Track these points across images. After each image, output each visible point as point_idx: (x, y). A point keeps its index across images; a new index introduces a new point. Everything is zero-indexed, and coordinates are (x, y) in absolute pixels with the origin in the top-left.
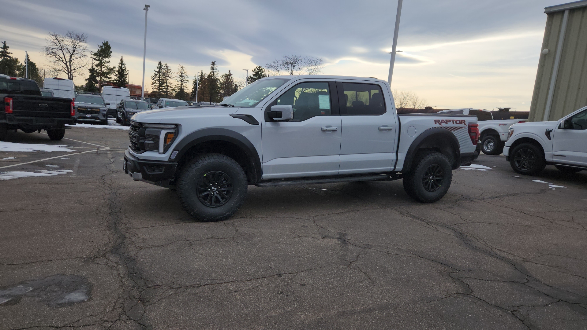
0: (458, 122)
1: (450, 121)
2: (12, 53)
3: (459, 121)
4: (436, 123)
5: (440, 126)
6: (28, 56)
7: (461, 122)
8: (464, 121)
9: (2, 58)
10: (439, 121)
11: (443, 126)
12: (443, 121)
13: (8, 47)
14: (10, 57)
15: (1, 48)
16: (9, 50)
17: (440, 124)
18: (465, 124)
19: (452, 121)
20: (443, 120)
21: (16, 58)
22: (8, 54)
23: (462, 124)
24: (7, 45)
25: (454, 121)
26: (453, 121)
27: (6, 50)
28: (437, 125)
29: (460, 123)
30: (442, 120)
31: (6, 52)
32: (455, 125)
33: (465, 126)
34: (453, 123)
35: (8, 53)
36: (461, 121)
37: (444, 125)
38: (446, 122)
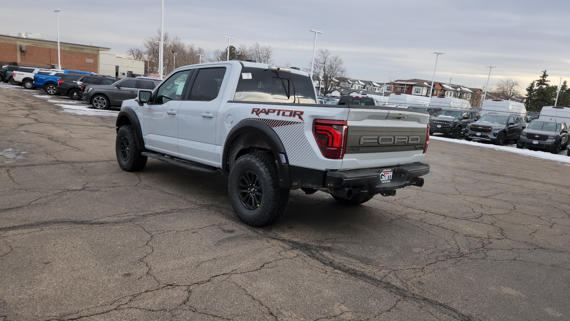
0: (288, 113)
1: (274, 111)
2: (549, 81)
3: (291, 112)
4: (252, 113)
5: (257, 117)
6: (565, 83)
7: (293, 114)
8: (302, 113)
9: (539, 86)
10: (259, 109)
11: (260, 118)
12: (263, 111)
13: (548, 75)
14: (546, 85)
15: (541, 77)
16: (547, 79)
17: (257, 114)
18: (300, 118)
19: (277, 112)
20: (265, 110)
21: (556, 86)
22: (546, 83)
23: (294, 116)
24: (547, 74)
25: (281, 113)
26: (279, 111)
27: (544, 78)
28: (254, 116)
29: (290, 115)
30: (263, 109)
31: (544, 80)
32: (281, 118)
33: (300, 121)
34: (278, 114)
35: (546, 81)
36: (295, 112)
37: (263, 116)
38: (267, 112)
